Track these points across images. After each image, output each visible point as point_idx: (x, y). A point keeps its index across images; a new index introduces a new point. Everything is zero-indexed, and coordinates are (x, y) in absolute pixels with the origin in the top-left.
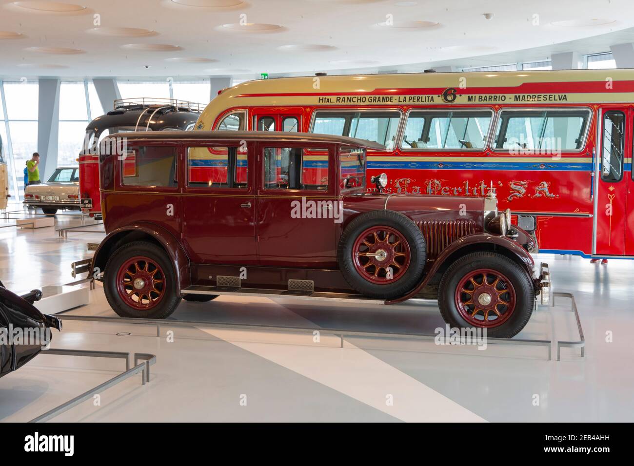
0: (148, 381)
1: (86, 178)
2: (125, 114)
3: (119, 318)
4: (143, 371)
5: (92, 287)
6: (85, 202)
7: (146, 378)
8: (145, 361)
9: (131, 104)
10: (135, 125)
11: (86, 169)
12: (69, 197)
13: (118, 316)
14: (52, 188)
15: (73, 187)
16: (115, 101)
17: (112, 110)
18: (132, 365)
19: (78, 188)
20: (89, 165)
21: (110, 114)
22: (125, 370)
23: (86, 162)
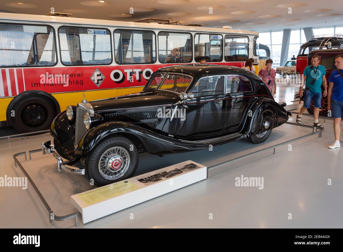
0: (321, 137)
1: (299, 65)
2: (316, 41)
3: (309, 115)
4: (319, 133)
5: (300, 103)
6: (298, 73)
7: (320, 136)
8: (320, 130)
9: (318, 38)
10: (319, 45)
11: (299, 61)
12: (291, 71)
13: (310, 114)
14: (285, 68)
15: (293, 68)
16: (312, 37)
17: (311, 40)
18: (315, 131)
19: (296, 68)
20: (300, 60)
21: (310, 41)
22: (312, 132)
23: (299, 59)
